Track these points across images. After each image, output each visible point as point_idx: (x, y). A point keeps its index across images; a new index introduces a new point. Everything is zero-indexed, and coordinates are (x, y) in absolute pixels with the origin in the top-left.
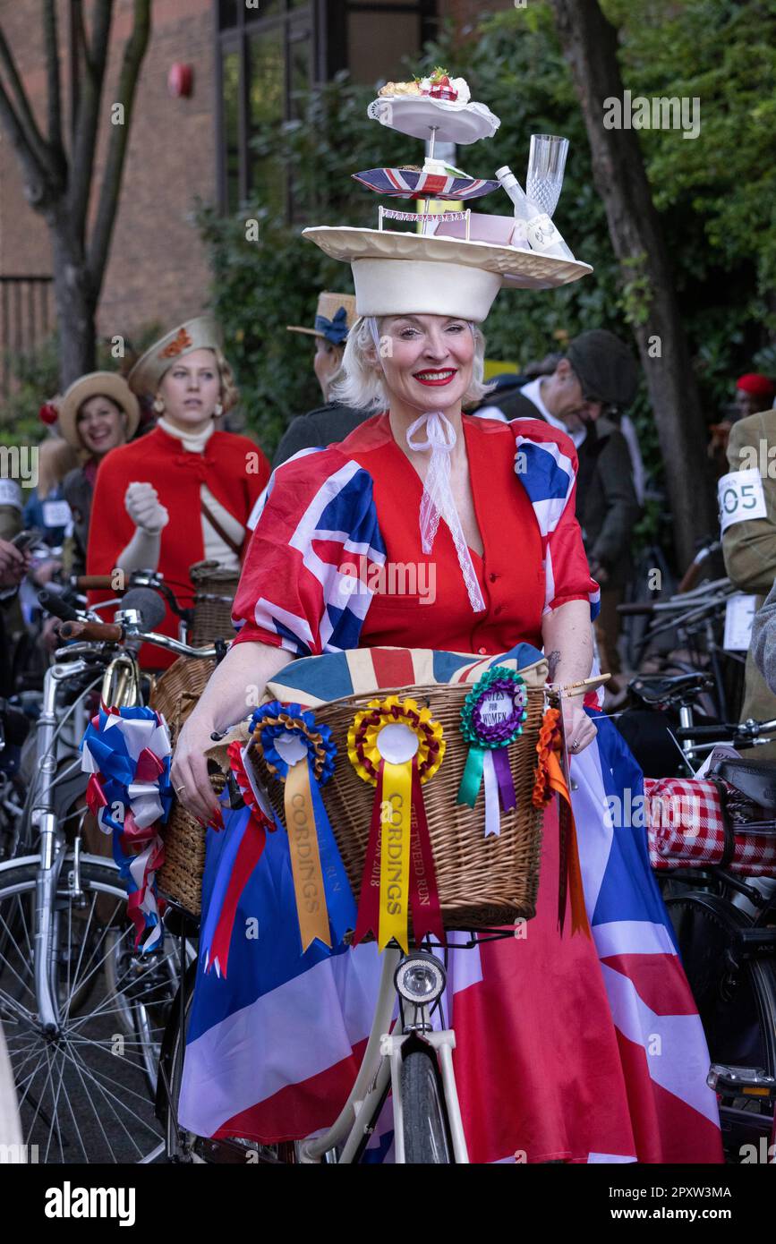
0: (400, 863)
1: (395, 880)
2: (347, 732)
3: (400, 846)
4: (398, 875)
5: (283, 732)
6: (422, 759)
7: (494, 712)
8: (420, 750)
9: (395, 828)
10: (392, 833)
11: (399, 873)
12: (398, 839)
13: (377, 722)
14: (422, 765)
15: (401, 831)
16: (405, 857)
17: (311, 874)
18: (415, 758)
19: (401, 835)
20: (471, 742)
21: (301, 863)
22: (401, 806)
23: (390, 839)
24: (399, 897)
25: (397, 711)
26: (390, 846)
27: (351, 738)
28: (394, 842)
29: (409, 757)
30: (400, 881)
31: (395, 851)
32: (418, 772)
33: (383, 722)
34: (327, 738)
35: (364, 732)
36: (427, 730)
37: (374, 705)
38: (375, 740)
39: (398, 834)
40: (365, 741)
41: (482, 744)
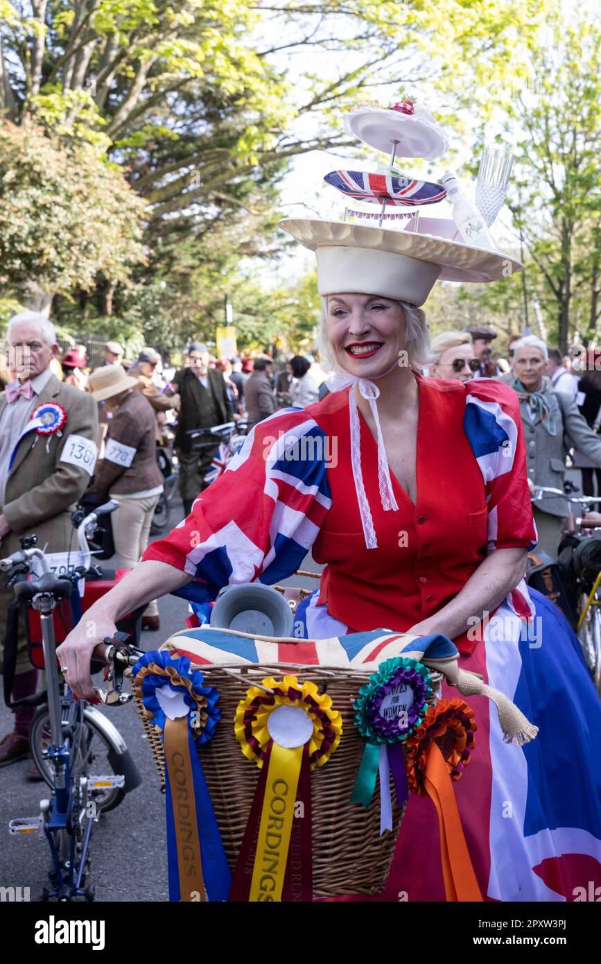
0: (277, 854)
1: (269, 871)
2: (236, 706)
3: (280, 836)
4: (274, 866)
5: (166, 684)
6: (314, 748)
7: (395, 705)
8: (314, 737)
9: (276, 816)
10: (272, 821)
11: (276, 863)
12: (278, 828)
13: (271, 702)
14: (314, 754)
15: (282, 820)
16: (284, 849)
17: (189, 837)
18: (307, 745)
19: (282, 825)
20: (368, 738)
21: (181, 823)
22: (285, 794)
23: (270, 827)
24: (273, 889)
25: (294, 694)
26: (269, 834)
27: (240, 711)
28: (273, 830)
29: (300, 741)
30: (276, 873)
31: (273, 841)
32: (308, 759)
33: (277, 703)
34: (212, 703)
35: (255, 710)
36: (324, 719)
37: (269, 684)
38: (267, 718)
39: (278, 823)
40: (255, 719)
41: (379, 740)
